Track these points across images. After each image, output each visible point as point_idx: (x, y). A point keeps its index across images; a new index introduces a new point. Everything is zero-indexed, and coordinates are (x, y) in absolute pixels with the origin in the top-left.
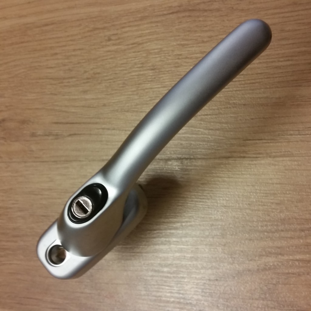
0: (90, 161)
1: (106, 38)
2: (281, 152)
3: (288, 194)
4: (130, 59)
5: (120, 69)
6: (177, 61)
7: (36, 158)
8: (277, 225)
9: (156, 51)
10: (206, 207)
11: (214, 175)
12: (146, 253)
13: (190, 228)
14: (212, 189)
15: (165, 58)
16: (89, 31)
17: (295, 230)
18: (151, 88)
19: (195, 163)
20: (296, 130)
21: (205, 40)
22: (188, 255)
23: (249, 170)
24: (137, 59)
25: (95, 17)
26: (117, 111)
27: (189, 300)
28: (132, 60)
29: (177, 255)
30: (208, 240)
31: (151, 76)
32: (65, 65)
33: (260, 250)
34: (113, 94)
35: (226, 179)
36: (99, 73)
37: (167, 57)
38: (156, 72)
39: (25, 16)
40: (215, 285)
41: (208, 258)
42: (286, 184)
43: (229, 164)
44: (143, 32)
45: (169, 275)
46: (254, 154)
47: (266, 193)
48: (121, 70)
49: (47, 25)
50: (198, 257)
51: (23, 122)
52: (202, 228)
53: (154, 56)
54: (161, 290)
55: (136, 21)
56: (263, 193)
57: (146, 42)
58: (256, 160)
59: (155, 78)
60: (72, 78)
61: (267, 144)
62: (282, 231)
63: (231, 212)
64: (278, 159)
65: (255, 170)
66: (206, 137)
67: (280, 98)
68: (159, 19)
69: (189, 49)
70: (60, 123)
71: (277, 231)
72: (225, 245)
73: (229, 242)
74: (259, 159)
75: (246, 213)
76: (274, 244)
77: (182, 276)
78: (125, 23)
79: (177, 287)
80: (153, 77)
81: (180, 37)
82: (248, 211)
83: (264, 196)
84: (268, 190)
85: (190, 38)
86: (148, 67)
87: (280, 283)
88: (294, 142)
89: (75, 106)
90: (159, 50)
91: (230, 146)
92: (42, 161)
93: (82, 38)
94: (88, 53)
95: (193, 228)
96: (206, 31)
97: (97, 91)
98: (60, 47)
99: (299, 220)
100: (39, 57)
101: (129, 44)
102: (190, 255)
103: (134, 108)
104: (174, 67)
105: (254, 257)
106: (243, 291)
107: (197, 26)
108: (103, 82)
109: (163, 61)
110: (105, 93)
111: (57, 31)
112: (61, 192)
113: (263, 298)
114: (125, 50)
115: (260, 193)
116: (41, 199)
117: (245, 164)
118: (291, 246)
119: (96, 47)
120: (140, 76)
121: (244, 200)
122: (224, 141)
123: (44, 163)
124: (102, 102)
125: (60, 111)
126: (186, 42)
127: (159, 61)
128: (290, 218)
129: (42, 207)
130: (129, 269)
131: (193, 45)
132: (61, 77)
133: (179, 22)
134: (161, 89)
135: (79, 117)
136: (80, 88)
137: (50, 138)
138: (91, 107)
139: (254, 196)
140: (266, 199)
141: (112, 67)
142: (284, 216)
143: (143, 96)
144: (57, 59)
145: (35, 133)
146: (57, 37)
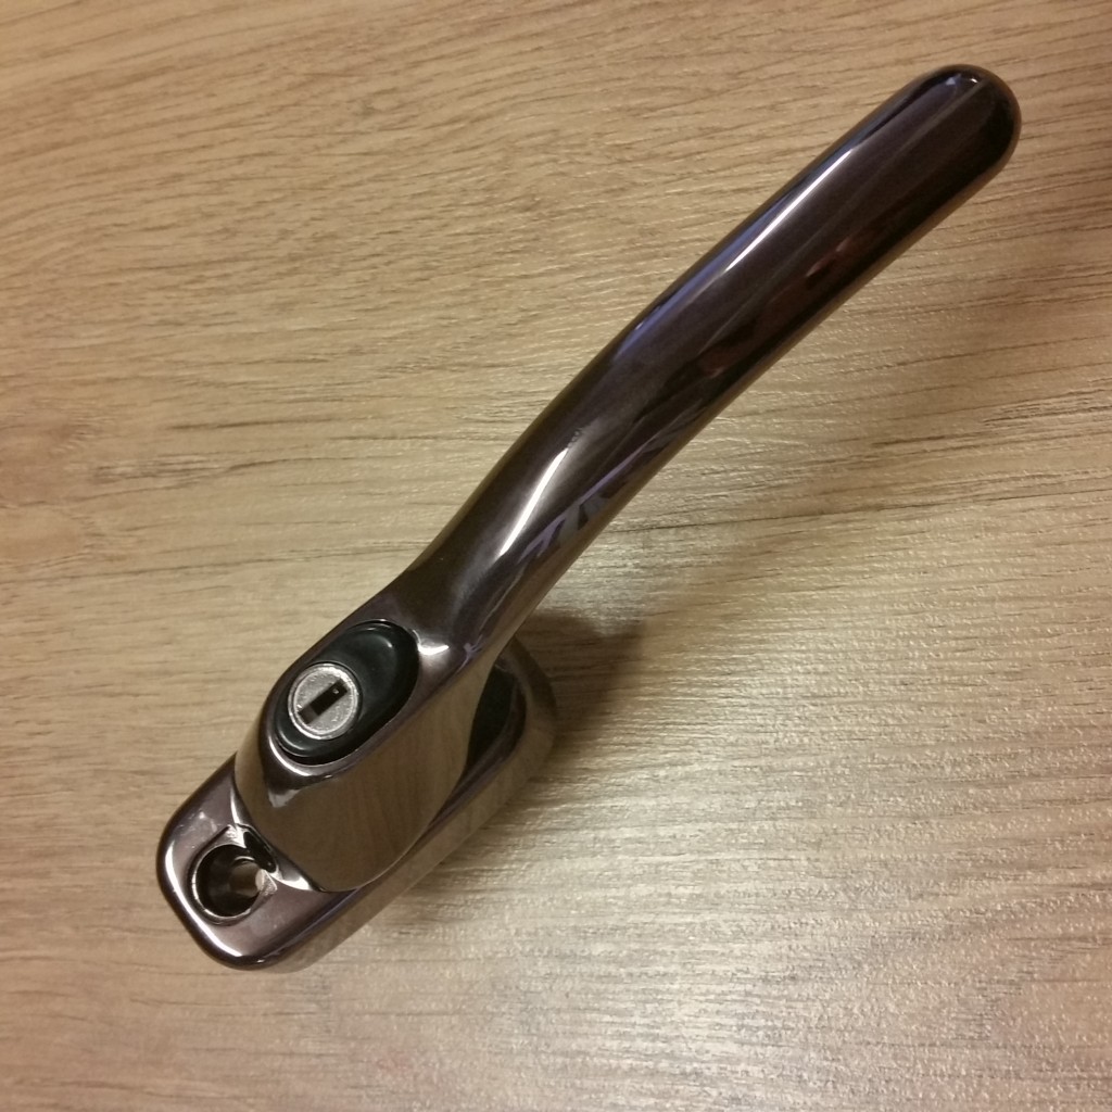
0: (307, 559)
1: (356, 107)
2: (1015, 479)
3: (1051, 636)
4: (446, 177)
5: (409, 215)
6: (616, 168)
7: (111, 559)
8: (1014, 756)
10: (744, 702)
11: (770, 580)
12: (522, 890)
13: (685, 784)
14: (765, 636)
15: (571, 163)
16: (291, 88)
17: (1083, 772)
18: (526, 277)
19: (699, 544)
20: (1070, 394)
21: (717, 87)
22: (681, 890)
23: (900, 553)
24: (468, 173)
25: (313, 37)
26: (403, 368)
27: (691, 1060)
28: (450, 181)
29: (642, 889)
30: (755, 828)
31: (524, 231)
32: (210, 216)
33: (952, 855)
34: (385, 308)
35: (815, 595)
36: (333, 236)
37: (578, 159)
38: (541, 216)
39: (65, 51)
40: (789, 999)
41: (757, 895)
42: (1042, 599)
43: (821, 537)
44: (490, 75)
45: (612, 969)
46: (915, 493)
47: (966, 638)
48: (415, 219)
49: (141, 77)
50: (717, 895)
51: (65, 432)
52: (732, 782)
53: (531, 160)
54: (585, 1028)
55: (461, 36)
56: (956, 639)
57: (502, 112)
58: (924, 517)
59: (536, 239)
60: (235, 260)
61: (963, 454)
62: (1035, 776)
63: (835, 717)
64: (1005, 505)
65: (923, 554)
66: (734, 444)
67: (1004, 278)
68: (545, 24)
69: (658, 124)
70: (197, 427)
71: (1015, 777)
72: (818, 845)
73: (835, 832)
74: (935, 509)
75: (893, 716)
76: (1005, 826)
77: (662, 969)
78: (423, 48)
79: (644, 1016)
80: (532, 236)
81: (624, 83)
82: (901, 708)
83: (961, 647)
84: (975, 626)
85: (663, 84)
86: (512, 200)
87: (1036, 976)
88: (1066, 437)
89: (249, 361)
90: (550, 136)
91: (825, 471)
92: (136, 568)
93: (268, 114)
94: (293, 167)
95: (695, 786)
96: (720, 53)
97: (329, 302)
98: (190, 151)
99: (1095, 732)
100: (116, 193)
101: (439, 121)
102: (689, 891)
103: (464, 354)
104: (607, 192)
105: (932, 881)
106: (893, 1014)
107: (684, 38)
108: (350, 266)
109: (563, 174)
110: (356, 308)
111: (177, 95)
112: (207, 681)
113: (972, 1038)
114: (425, 145)
115: (942, 639)
116: (134, 710)
117: (883, 533)
118: (1071, 833)
119: (319, 141)
120: (481, 236)
121: (885, 670)
122: (801, 452)
123: (140, 576)
124: (345, 341)
125: (195, 384)
126: (647, 100)
127: (551, 175)
128: (1061, 727)
129: (138, 742)
130: (463, 956)
131: (674, 109)
132: (196, 261)
133: (620, 27)
134: (562, 278)
135: (265, 401)
136: (265, 293)
137: (161, 486)
138: (307, 361)
139: (921, 649)
140: (968, 659)
141: (378, 210)
142: (1040, 721)
143: (495, 309)
144: (181, 196)
145: (105, 471)
146: (180, 119)
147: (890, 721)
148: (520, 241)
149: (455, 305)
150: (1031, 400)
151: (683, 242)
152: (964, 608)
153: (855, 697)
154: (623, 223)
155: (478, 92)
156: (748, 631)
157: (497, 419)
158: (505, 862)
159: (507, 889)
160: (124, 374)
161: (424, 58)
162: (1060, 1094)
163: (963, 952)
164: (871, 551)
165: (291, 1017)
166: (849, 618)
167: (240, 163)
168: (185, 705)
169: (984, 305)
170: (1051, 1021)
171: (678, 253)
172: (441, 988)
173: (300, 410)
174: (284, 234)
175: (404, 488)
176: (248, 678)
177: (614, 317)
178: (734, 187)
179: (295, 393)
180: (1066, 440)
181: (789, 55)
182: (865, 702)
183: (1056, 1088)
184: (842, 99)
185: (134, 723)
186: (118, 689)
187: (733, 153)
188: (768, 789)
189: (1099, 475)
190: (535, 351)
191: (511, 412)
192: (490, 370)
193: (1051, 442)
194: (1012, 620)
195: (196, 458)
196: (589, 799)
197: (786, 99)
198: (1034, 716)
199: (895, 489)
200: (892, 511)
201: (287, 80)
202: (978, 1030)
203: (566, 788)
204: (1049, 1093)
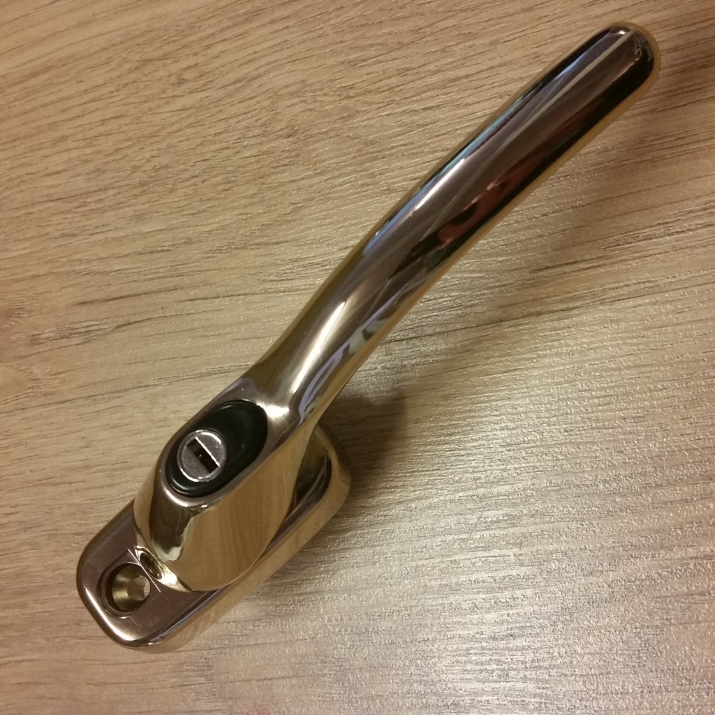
0: (170, 383)
1: (173, 79)
2: (627, 286)
3: (661, 390)
4: (235, 120)
5: (213, 147)
6: (344, 102)
7: (46, 395)
8: (644, 474)
9: (293, 88)
10: (462, 452)
11: (471, 369)
12: (330, 591)
13: (429, 511)
14: (472, 407)
15: (315, 102)
16: (130, 71)
17: (691, 481)
18: (294, 181)
19: (423, 349)
20: (659, 224)
21: (406, 40)
22: (433, 583)
23: (556, 343)
24: (249, 115)
25: (142, 35)
26: (220, 250)
28: (238, 122)
30: (478, 537)
31: (289, 151)
32: (86, 162)
33: (609, 544)
34: (204, 211)
35: (502, 376)
36: (166, 167)
37: (319, 99)
38: (299, 140)
40: (511, 649)
41: (483, 581)
42: (652, 365)
43: (502, 337)
44: (257, 48)
46: (561, 301)
47: (604, 396)
48: (218, 150)
49: (35, 74)
50: (457, 584)
51: (8, 314)
52: (459, 507)
53: (289, 103)
55: (236, 25)
56: (598, 398)
57: (267, 72)
58: (569, 317)
59: (298, 155)
60: (106, 189)
61: (590, 272)
62: (659, 486)
63: (523, 458)
64: (622, 304)
65: (570, 342)
67: (606, 150)
68: (289, 10)
69: (369, 70)
70: (92, 302)
71: (646, 487)
72: (520, 545)
73: (531, 535)
74: (576, 312)
75: (561, 453)
76: (642, 521)
77: (425, 636)
78: (213, 34)
80: (294, 153)
81: (344, 45)
82: (566, 447)
83: (601, 403)
84: (610, 388)
85: (370, 42)
86: (279, 131)
87: (672, 621)
88: (659, 254)
89: (121, 255)
90: (300, 85)
91: (501, 292)
92: (62, 399)
93: (118, 91)
94: (137, 124)
95: (435, 512)
96: (405, 18)
97: (168, 211)
98: (70, 120)
99: (697, 453)
100: (26, 153)
101: (228, 83)
102: (439, 582)
103: (258, 237)
104: (340, 119)
105: (597, 563)
106: (580, 655)
107: (380, 10)
108: (179, 186)
109: (310, 110)
110: (186, 213)
111: (58, 84)
112: (114, 470)
113: (634, 666)
114: (220, 100)
115: (588, 399)
116: (70, 493)
117: (542, 330)
118: (687, 523)
119: (151, 105)
120: (262, 157)
121: (553, 423)
122: (484, 281)
123: (65, 405)
124: (181, 236)
125: (88, 274)
126: (361, 54)
127: (303, 111)
128: (673, 451)
129: (74, 514)
130: (296, 638)
131: (378, 58)
132: (79, 192)
133: (338, 7)
134: (317, 179)
135: (134, 281)
136: (127, 209)
137: (72, 344)
138: (158, 252)
139: (575, 407)
140: (607, 410)
141: (194, 146)
142: (659, 448)
143: (275, 205)
144: (67, 150)
145: (36, 337)
146: (62, 99)
147: (560, 457)
148: (287, 158)
149: (249, 205)
150: (633, 231)
151: (393, 148)
152: (601, 376)
153: (535, 443)
154: (353, 139)
155: (250, 61)
156: (461, 405)
157: (283, 278)
158: (317, 573)
159: (320, 591)
160: (42, 272)
161: (214, 41)
162: (696, 700)
163: (622, 609)
164: (537, 343)
165: (189, 687)
166: (526, 390)
167: (102, 125)
168: (101, 487)
169: (596, 169)
170: (685, 652)
171: (391, 155)
172: (283, 661)
173: (156, 285)
174: (135, 169)
175: (228, 330)
176: (140, 466)
177: (352, 203)
178: (423, 107)
179: (152, 273)
180: (659, 256)
181: (451, 14)
182: (542, 446)
183: (693, 696)
184: (488, 40)
185: (71, 502)
186: (59, 480)
187: (420, 84)
188: (484, 509)
189: (683, 277)
190: (303, 230)
191: (292, 272)
192: (276, 246)
193: (649, 259)
194: (634, 382)
195: (93, 323)
196: (367, 526)
197: (452, 43)
198: (655, 445)
199: (549, 300)
200: (548, 316)
201: (127, 66)
202: (637, 661)
203: (351, 520)
204: (688, 700)
